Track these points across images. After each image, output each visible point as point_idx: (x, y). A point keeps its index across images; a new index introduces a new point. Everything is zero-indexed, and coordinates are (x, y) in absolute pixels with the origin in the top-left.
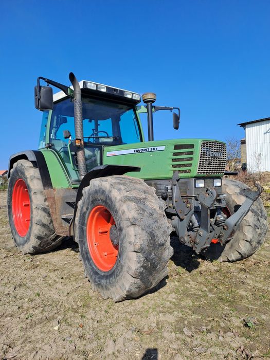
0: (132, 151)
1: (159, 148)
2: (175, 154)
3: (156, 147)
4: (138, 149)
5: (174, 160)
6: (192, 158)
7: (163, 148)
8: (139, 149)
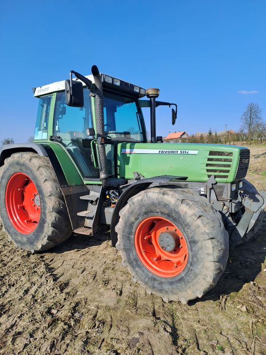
0: (157, 151)
1: (190, 152)
2: (209, 160)
3: (187, 151)
4: (164, 150)
5: (207, 165)
6: (230, 165)
7: (196, 152)
8: (166, 150)
